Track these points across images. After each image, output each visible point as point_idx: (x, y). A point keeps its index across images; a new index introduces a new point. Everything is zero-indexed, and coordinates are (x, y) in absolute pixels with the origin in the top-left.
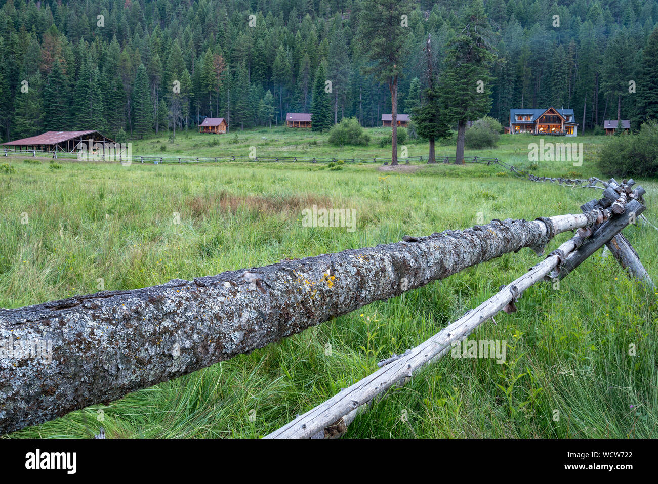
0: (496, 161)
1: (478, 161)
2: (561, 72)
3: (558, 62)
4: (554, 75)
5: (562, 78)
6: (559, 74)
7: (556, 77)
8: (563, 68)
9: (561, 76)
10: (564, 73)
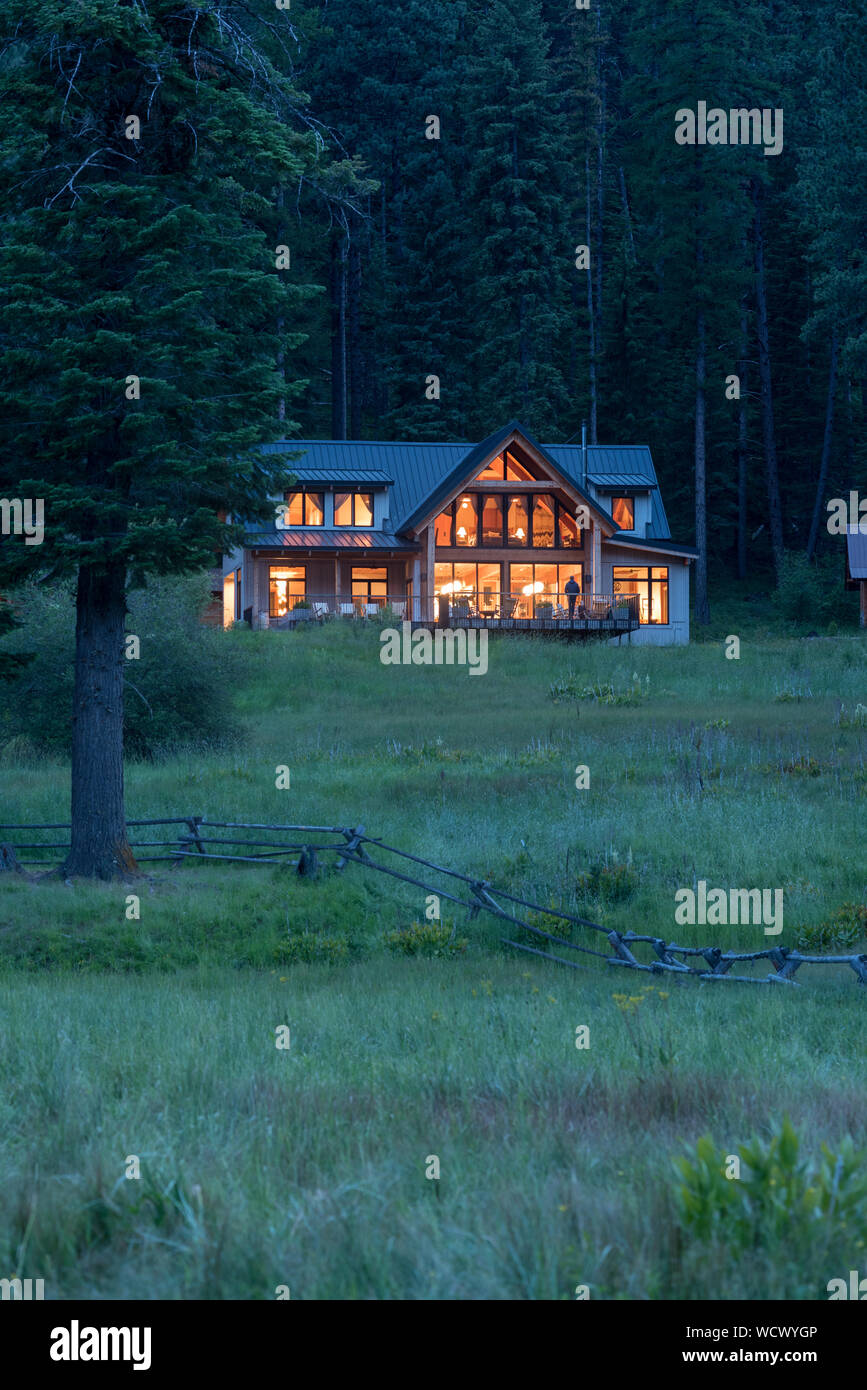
0: (353, 847)
1: (214, 850)
2: (530, 174)
3: (500, 97)
4: (483, 192)
5: (540, 213)
6: (519, 184)
7: (498, 208)
8: (545, 142)
9: (527, 197)
10: (550, 181)
